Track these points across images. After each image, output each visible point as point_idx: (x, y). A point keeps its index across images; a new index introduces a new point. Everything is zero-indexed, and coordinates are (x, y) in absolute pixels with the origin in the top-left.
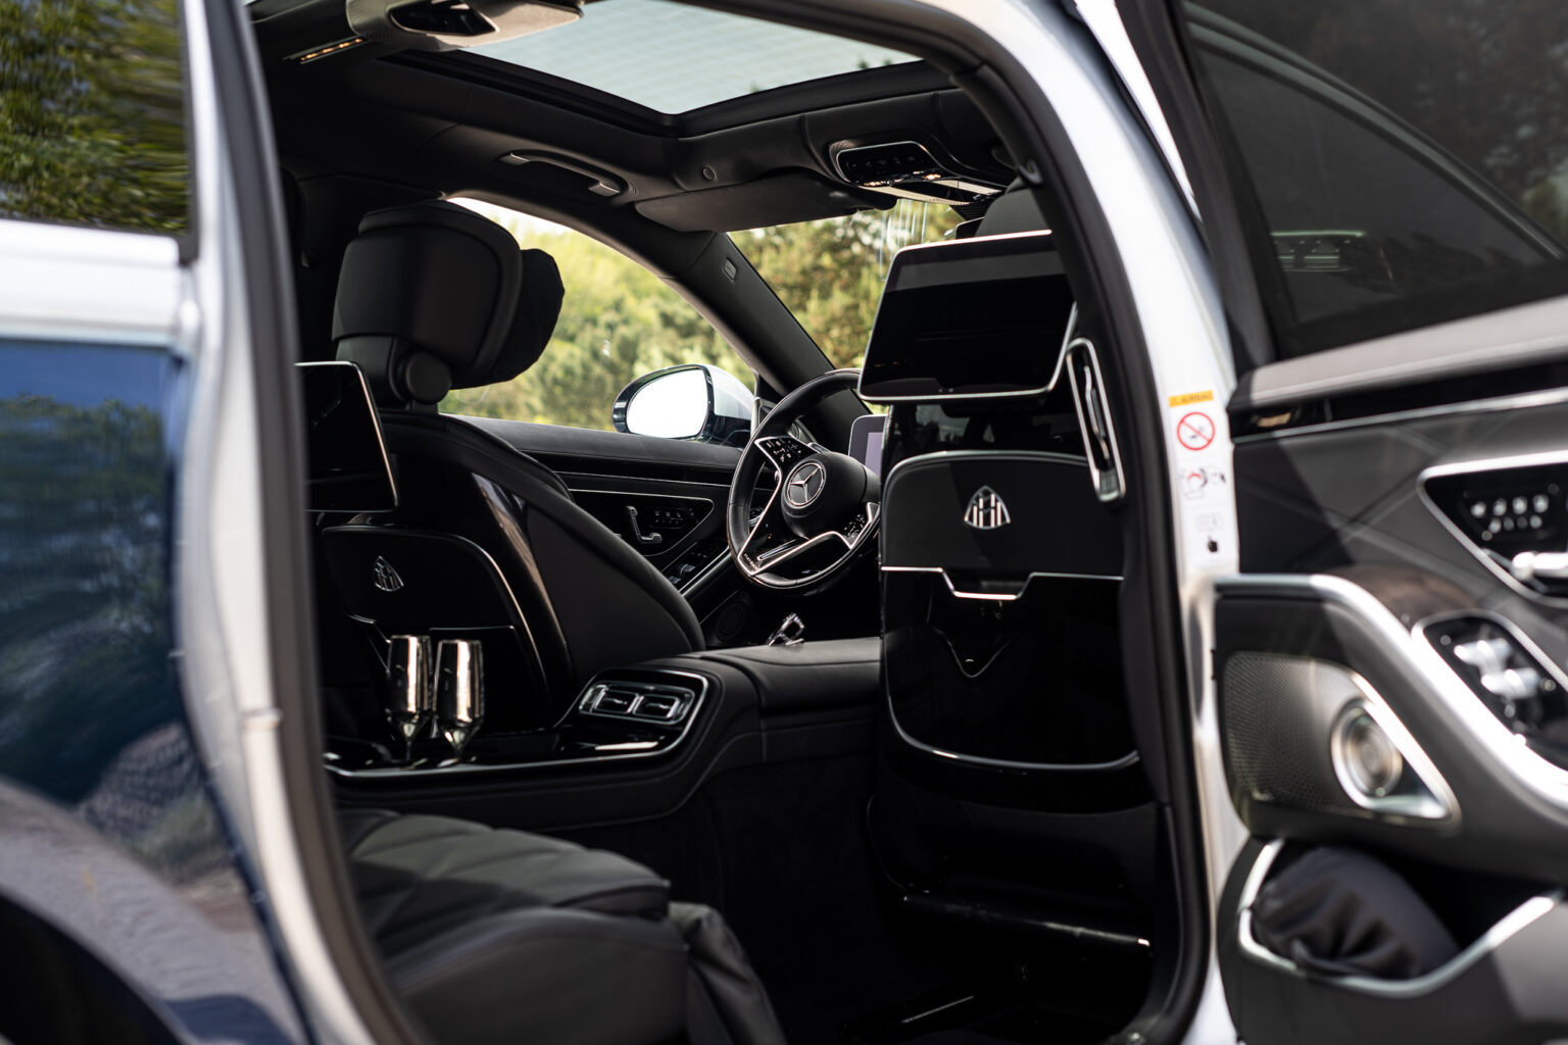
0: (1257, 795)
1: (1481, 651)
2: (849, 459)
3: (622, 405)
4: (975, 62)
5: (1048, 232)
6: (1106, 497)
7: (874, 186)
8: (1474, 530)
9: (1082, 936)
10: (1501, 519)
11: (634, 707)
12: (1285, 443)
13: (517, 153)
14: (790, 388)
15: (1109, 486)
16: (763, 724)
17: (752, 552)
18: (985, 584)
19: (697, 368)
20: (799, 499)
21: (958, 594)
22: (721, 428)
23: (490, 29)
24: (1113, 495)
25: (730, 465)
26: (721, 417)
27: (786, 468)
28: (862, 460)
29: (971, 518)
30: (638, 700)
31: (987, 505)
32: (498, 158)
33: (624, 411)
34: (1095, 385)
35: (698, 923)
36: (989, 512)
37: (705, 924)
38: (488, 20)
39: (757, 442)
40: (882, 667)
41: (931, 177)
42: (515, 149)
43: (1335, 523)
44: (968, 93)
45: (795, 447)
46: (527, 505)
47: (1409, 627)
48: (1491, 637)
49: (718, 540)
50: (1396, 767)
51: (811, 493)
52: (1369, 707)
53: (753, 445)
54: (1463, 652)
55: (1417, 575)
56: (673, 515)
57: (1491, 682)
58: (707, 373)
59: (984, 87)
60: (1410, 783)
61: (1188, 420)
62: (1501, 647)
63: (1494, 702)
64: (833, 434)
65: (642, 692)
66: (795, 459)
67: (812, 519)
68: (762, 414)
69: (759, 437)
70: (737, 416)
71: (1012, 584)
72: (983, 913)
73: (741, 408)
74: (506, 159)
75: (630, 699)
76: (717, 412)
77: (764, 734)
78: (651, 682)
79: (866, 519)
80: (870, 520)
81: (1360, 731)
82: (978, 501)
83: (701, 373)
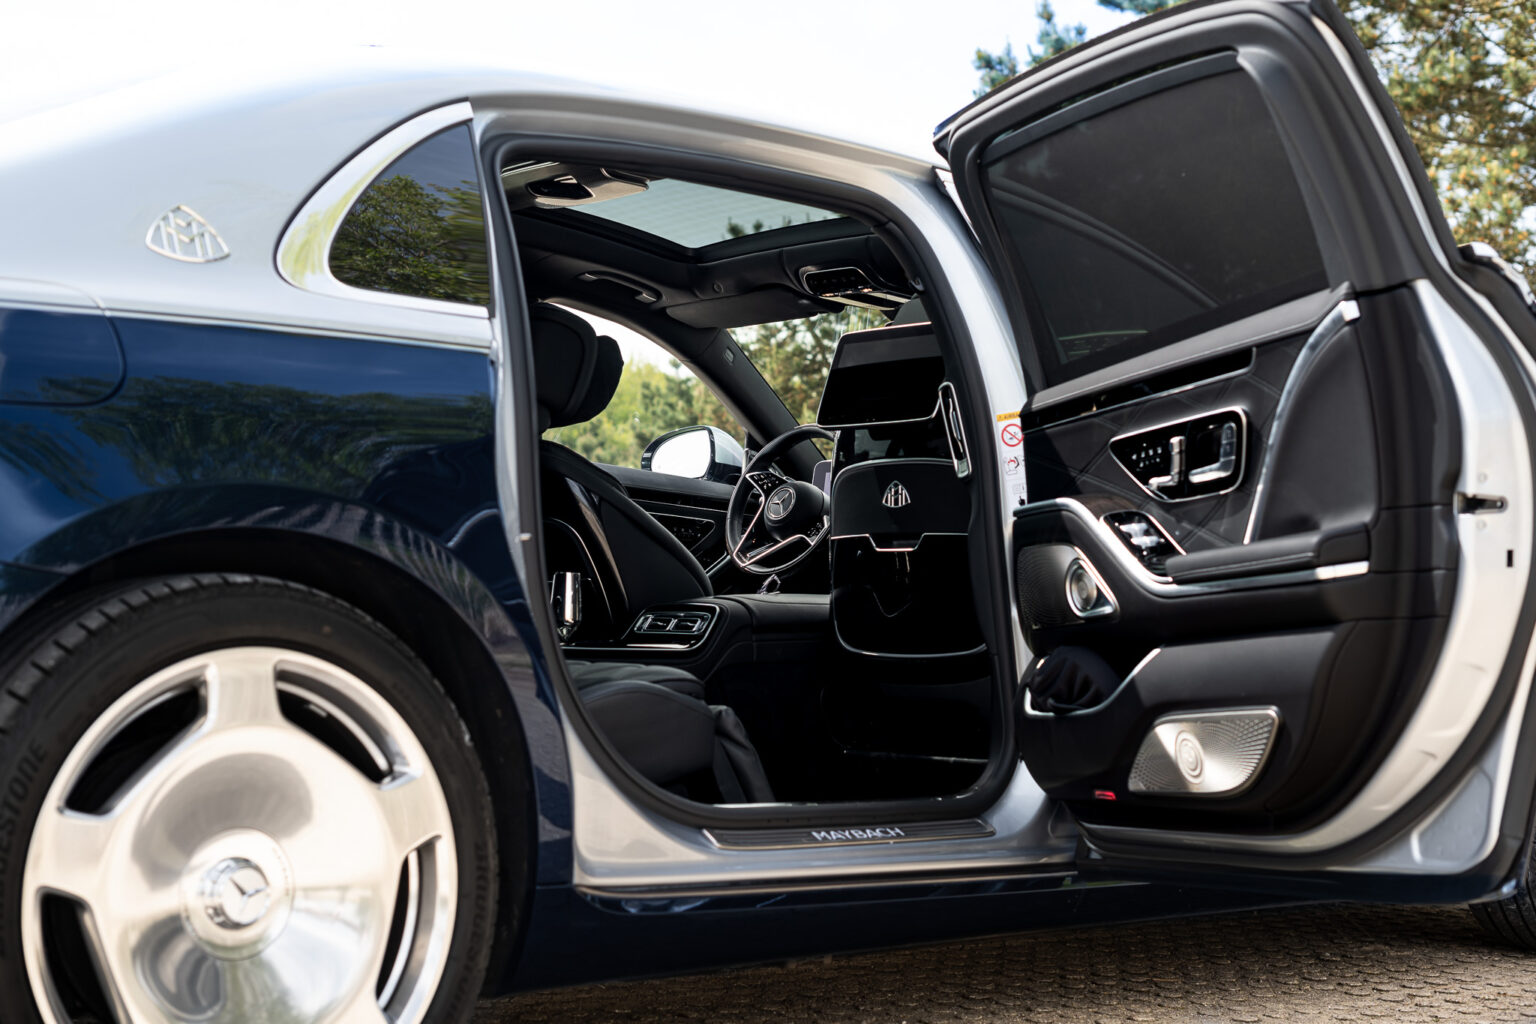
0: (1034, 627)
1: (1134, 528)
2: (812, 487)
3: (648, 455)
4: (886, 220)
5: (929, 323)
6: (960, 475)
7: (828, 297)
8: (1132, 466)
9: (955, 762)
10: (1144, 460)
11: (671, 626)
12: (1048, 431)
13: (590, 273)
14: (769, 439)
15: (962, 469)
16: (754, 638)
17: (744, 551)
18: (895, 543)
19: (704, 429)
20: (777, 513)
21: (878, 550)
22: (720, 471)
23: (589, 195)
24: (966, 473)
25: (727, 497)
26: (720, 464)
27: (767, 493)
28: (822, 488)
29: (886, 502)
30: (674, 622)
31: (896, 492)
32: (576, 278)
33: (649, 460)
34: (954, 409)
35: (720, 712)
36: (896, 497)
37: (724, 713)
38: (589, 190)
39: (747, 476)
40: (831, 607)
41: (866, 290)
42: (589, 272)
43: (1073, 474)
44: (882, 238)
45: (773, 478)
46: (601, 499)
47: (1098, 519)
48: (1139, 522)
49: (720, 547)
50: (1095, 593)
51: (785, 509)
52: (1082, 562)
53: (745, 478)
54: (1124, 528)
55: (1109, 496)
56: (686, 531)
57: (1135, 541)
58: (710, 433)
59: (890, 233)
60: (1101, 600)
61: (1008, 429)
62: (1144, 526)
63: (1136, 550)
64: (800, 471)
65: (675, 617)
66: (775, 486)
67: (785, 527)
68: (749, 459)
69: (749, 472)
70: (731, 464)
71: (912, 542)
72: (894, 755)
73: (734, 458)
74: (582, 277)
75: (668, 622)
76: (717, 460)
77: (755, 644)
78: (682, 611)
79: (823, 526)
80: (826, 526)
81: (1078, 576)
82: (890, 490)
83: (706, 433)
